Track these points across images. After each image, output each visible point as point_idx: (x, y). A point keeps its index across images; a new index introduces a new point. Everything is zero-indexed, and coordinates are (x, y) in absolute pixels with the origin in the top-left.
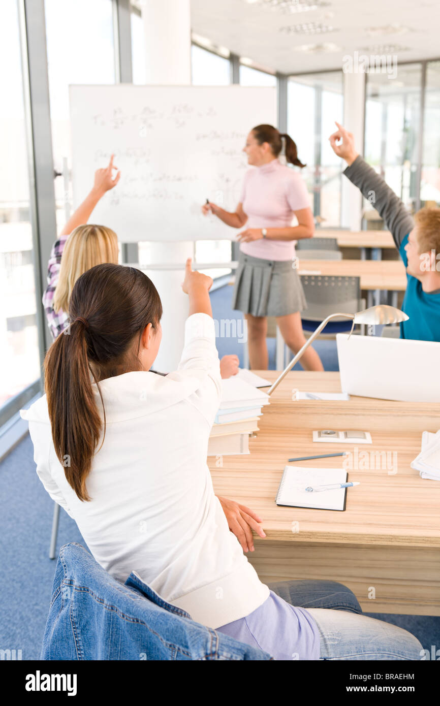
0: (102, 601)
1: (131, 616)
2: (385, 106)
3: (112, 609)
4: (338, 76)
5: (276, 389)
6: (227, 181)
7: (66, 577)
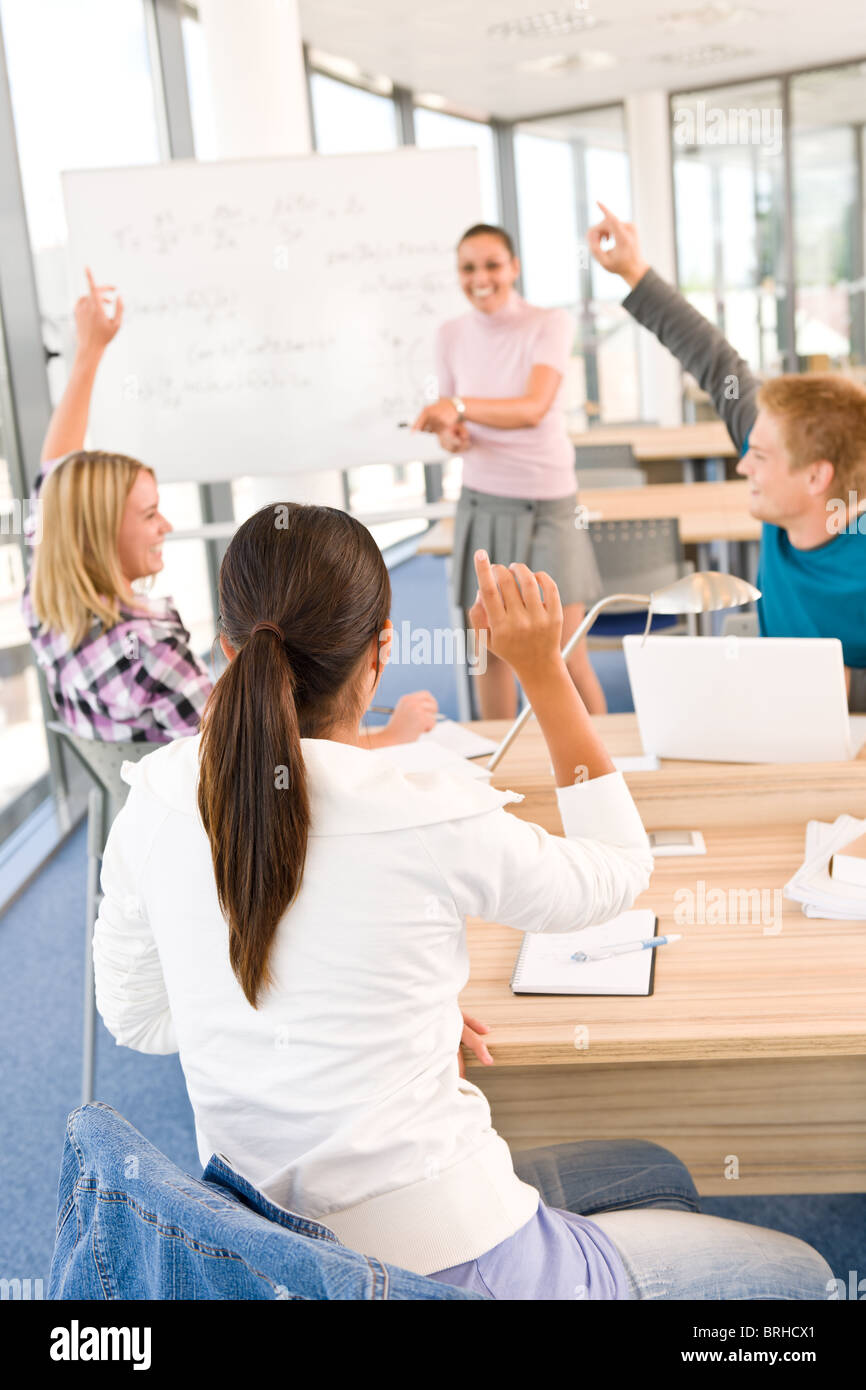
0: (152, 1219)
1: (211, 1245)
2: (716, 171)
3: (174, 1233)
4: (614, 116)
5: (505, 757)
6: (397, 342)
7: (83, 1174)
